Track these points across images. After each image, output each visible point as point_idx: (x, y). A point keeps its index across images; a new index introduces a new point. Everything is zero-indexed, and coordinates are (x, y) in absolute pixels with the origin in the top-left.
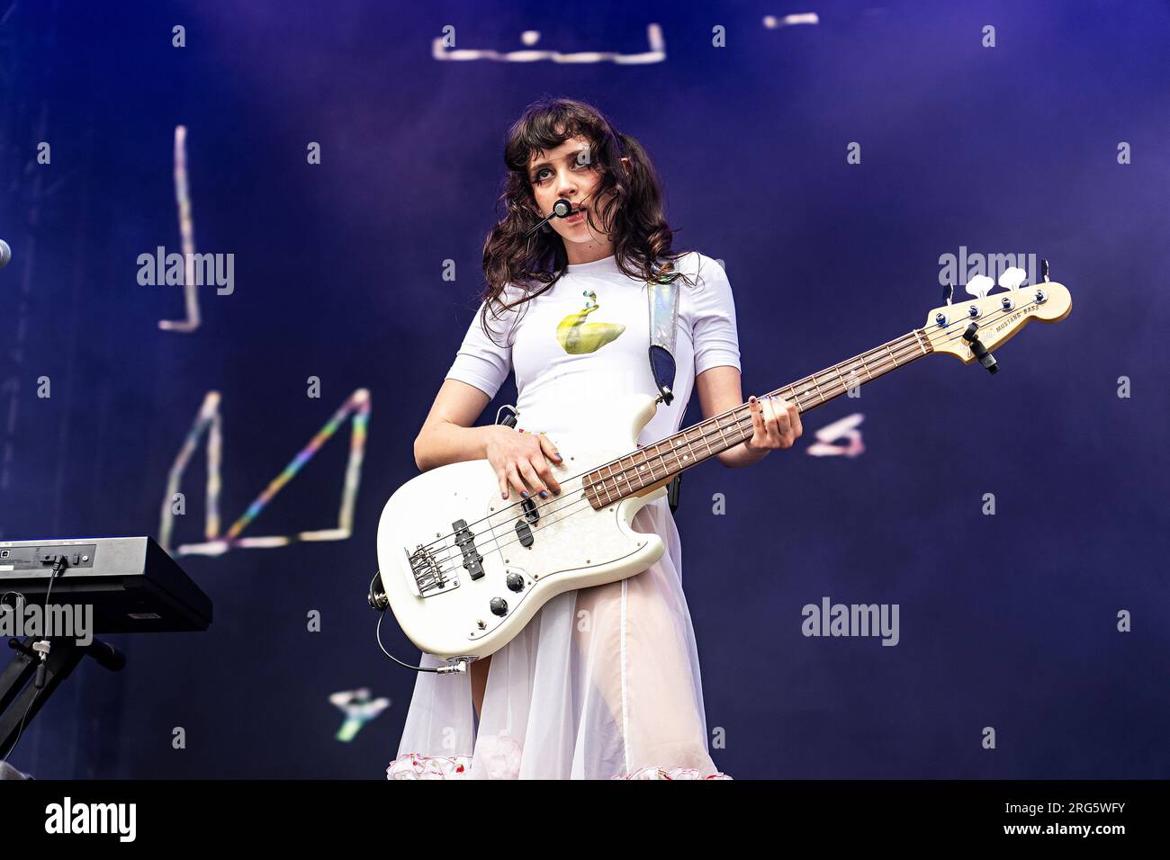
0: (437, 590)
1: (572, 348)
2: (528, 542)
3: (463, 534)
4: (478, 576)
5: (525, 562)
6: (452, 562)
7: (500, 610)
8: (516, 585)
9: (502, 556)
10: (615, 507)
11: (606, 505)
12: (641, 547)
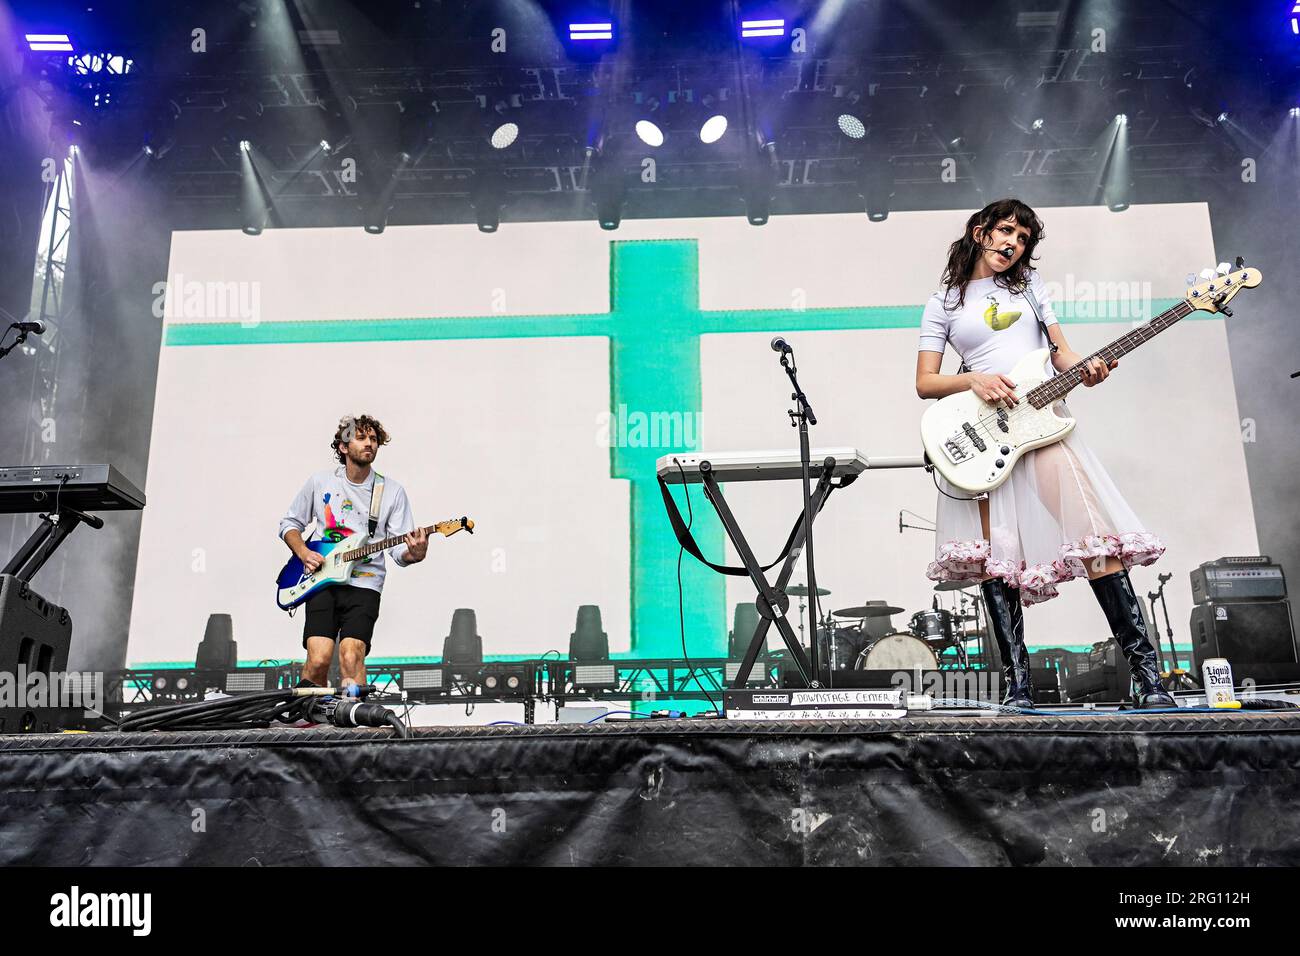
0: (962, 459)
1: (996, 327)
2: (1005, 430)
3: (969, 430)
4: (983, 449)
5: (1006, 440)
6: (967, 444)
7: (1000, 465)
8: (1005, 452)
9: (994, 440)
10: (1047, 406)
11: (1043, 405)
12: (1067, 425)
